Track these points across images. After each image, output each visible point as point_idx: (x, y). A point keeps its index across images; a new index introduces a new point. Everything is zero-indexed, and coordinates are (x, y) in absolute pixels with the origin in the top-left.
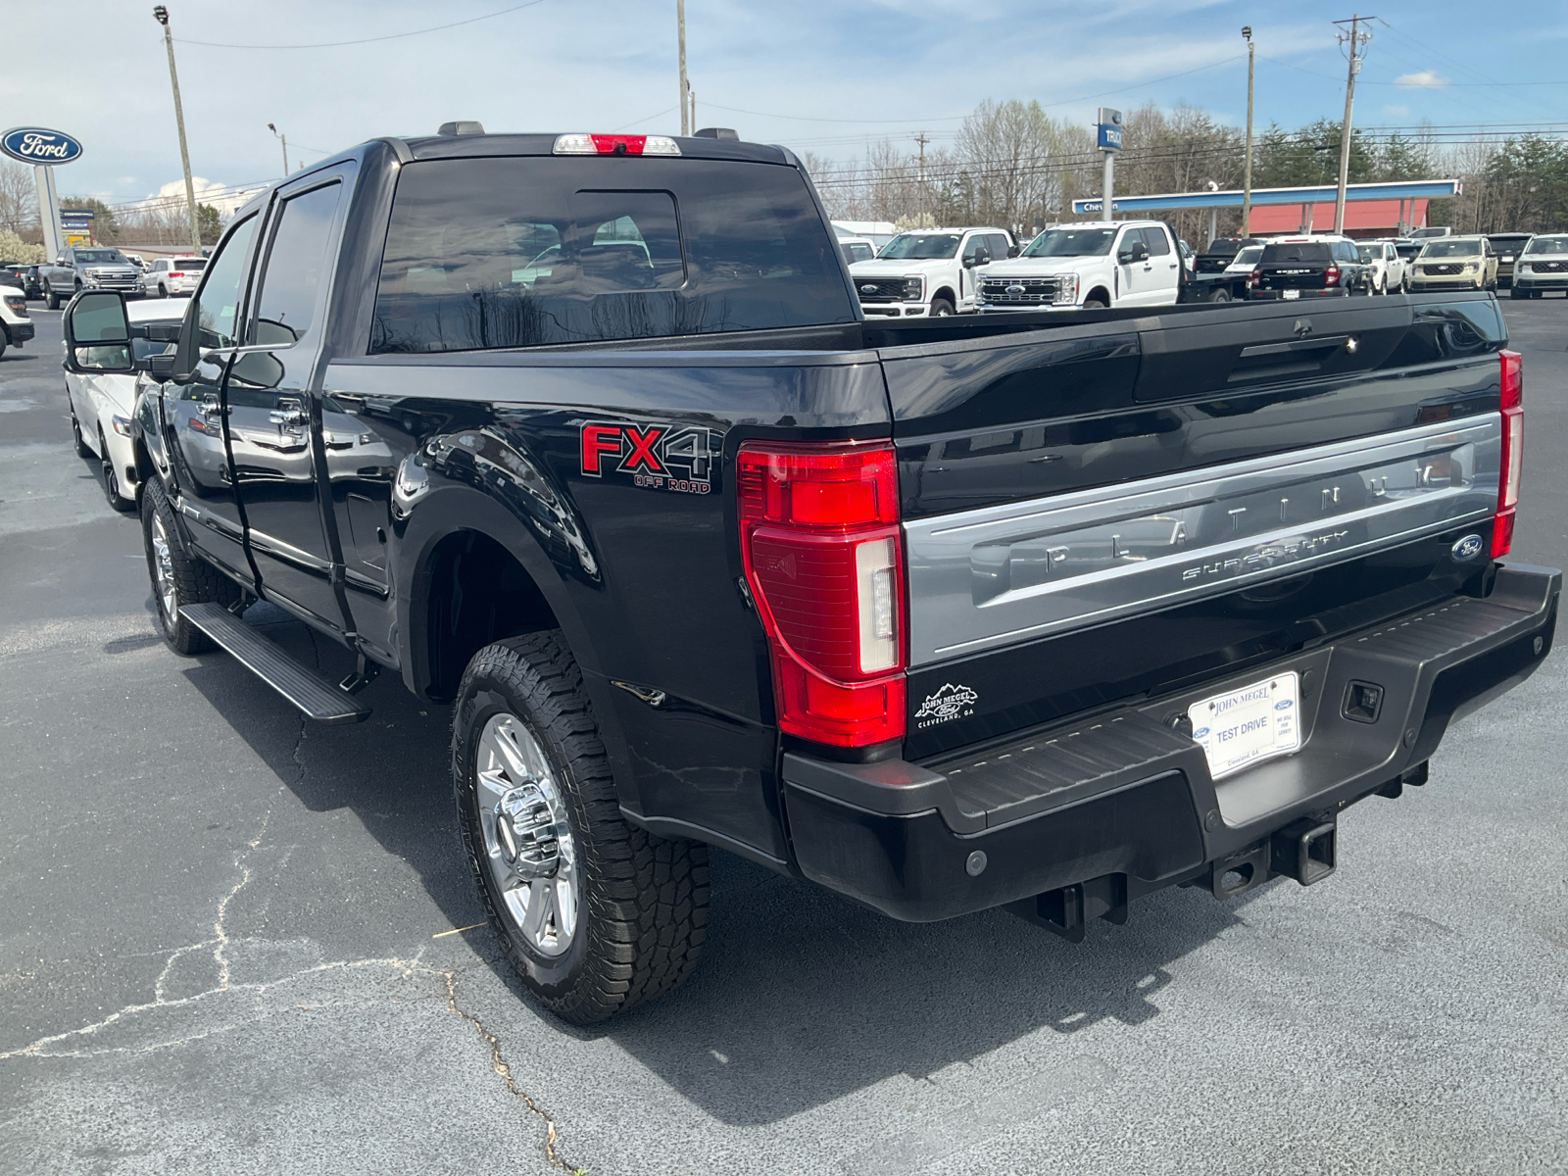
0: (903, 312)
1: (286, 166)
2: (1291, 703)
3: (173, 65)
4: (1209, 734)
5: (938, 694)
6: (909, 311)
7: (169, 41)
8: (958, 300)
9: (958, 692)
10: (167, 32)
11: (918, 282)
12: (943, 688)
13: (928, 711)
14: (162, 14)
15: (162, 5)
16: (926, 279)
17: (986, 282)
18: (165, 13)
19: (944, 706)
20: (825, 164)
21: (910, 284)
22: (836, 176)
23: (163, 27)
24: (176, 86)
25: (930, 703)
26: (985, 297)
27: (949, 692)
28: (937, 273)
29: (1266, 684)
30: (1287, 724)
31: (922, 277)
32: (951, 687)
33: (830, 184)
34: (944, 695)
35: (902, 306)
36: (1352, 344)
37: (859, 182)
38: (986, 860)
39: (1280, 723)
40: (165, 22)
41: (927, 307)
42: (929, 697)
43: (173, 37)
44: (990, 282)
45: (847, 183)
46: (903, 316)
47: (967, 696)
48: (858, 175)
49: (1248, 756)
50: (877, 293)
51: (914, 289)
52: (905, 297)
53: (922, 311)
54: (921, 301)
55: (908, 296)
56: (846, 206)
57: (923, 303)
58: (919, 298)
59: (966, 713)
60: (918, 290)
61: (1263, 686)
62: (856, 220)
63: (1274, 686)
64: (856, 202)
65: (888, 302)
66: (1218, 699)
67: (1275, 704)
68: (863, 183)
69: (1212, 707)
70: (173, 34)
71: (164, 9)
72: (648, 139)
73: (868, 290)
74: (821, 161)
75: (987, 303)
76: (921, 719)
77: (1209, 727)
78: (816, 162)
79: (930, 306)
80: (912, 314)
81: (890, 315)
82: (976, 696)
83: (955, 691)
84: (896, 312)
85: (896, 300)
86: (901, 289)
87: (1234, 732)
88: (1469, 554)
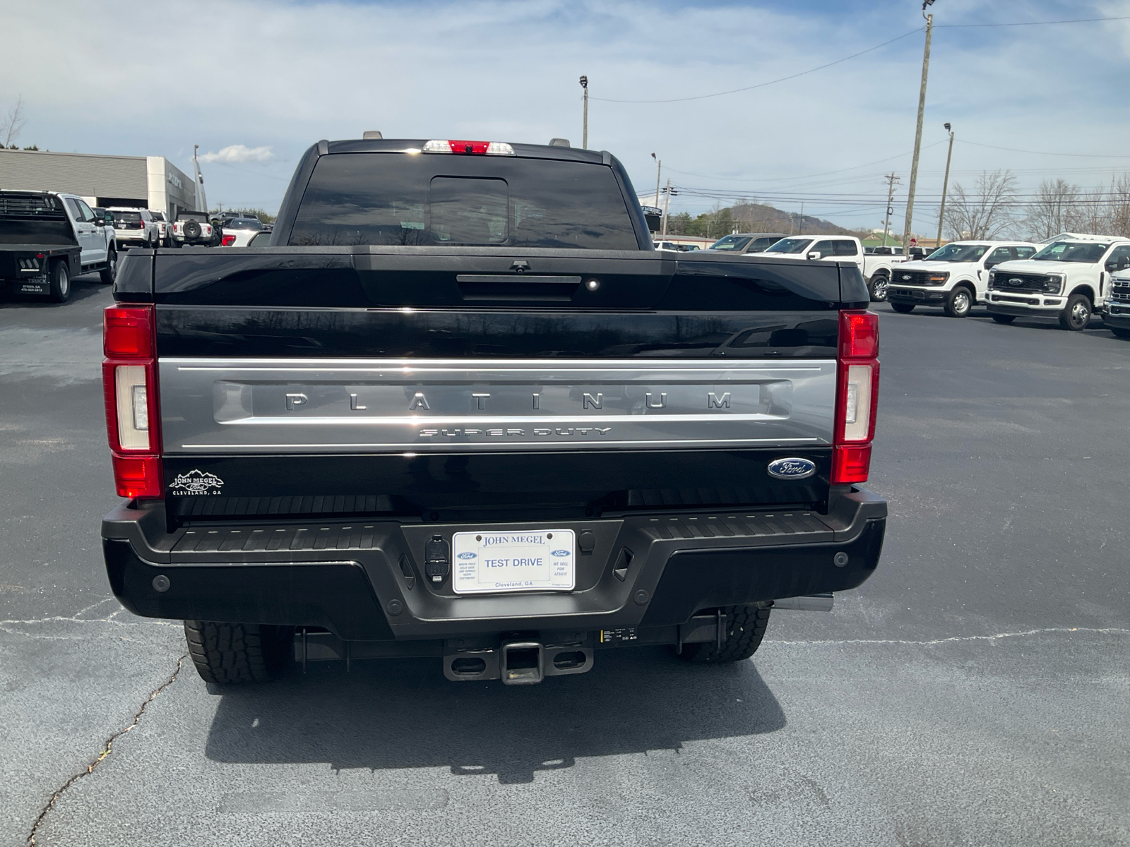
0: (1042, 302)
1: (659, 181)
2: (568, 554)
3: (586, 114)
4: (476, 558)
5: (188, 475)
6: (1047, 302)
7: (586, 98)
8: (1097, 296)
9: (204, 478)
10: (586, 93)
11: (1058, 280)
12: (193, 472)
13: (180, 485)
14: (584, 81)
15: (585, 75)
16: (1066, 277)
17: (1116, 283)
18: (586, 80)
19: (197, 484)
20: (1074, 189)
21: (1051, 280)
22: (1082, 198)
23: (583, 89)
24: (585, 127)
25: (180, 480)
26: (1113, 295)
27: (197, 476)
28: (1076, 274)
29: (542, 533)
30: (563, 569)
31: (1062, 276)
32: (199, 472)
33: (1076, 204)
34: (192, 476)
35: (1041, 297)
36: (593, 284)
37: (1103, 203)
38: (169, 583)
39: (557, 567)
40: (585, 86)
41: (1064, 300)
42: (180, 475)
43: (589, 96)
44: (1119, 284)
45: (1092, 203)
46: (1042, 306)
47: (214, 481)
48: (1103, 198)
49: (520, 585)
50: (1021, 285)
51: (1054, 285)
52: (1045, 290)
53: (1058, 302)
54: (1060, 294)
55: (1048, 289)
56: (1087, 223)
57: (1061, 296)
58: (1058, 292)
59: (215, 493)
60: (1058, 286)
61: (539, 535)
62: (1095, 234)
63: (550, 536)
64: (1098, 220)
65: (1030, 293)
66: (487, 534)
67: (552, 550)
68: (1106, 203)
69: (479, 538)
70: (589, 94)
71: (586, 78)
72: (491, 144)
73: (1015, 282)
74: (1071, 186)
75: (1115, 300)
76: (174, 489)
77: (477, 553)
78: (1066, 187)
79: (1067, 299)
80: (1049, 304)
81: (1030, 303)
82: (222, 483)
83: (203, 476)
84: (1036, 302)
85: (1037, 292)
86: (1042, 284)
87: (504, 562)
88: (792, 474)
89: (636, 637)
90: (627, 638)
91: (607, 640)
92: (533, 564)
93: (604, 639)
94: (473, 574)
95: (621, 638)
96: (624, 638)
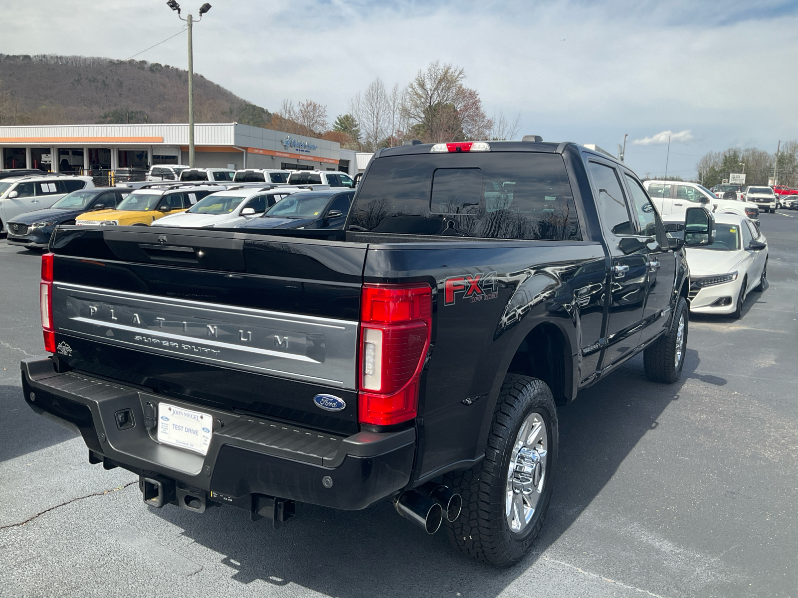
2: (209, 431)
4: (169, 421)
5: (61, 344)
19: (64, 349)
27: (64, 344)
29: (199, 414)
30: (206, 441)
36: (200, 253)
39: (204, 439)
47: (69, 349)
49: (187, 444)
63: (202, 417)
66: (174, 407)
67: (203, 427)
69: (171, 409)
76: (58, 350)
77: (169, 418)
82: (72, 351)
87: (181, 428)
88: (327, 406)
89: (231, 500)
90: (226, 499)
91: (215, 496)
92: (194, 433)
93: (213, 495)
94: (167, 431)
95: (223, 498)
96: (224, 498)
